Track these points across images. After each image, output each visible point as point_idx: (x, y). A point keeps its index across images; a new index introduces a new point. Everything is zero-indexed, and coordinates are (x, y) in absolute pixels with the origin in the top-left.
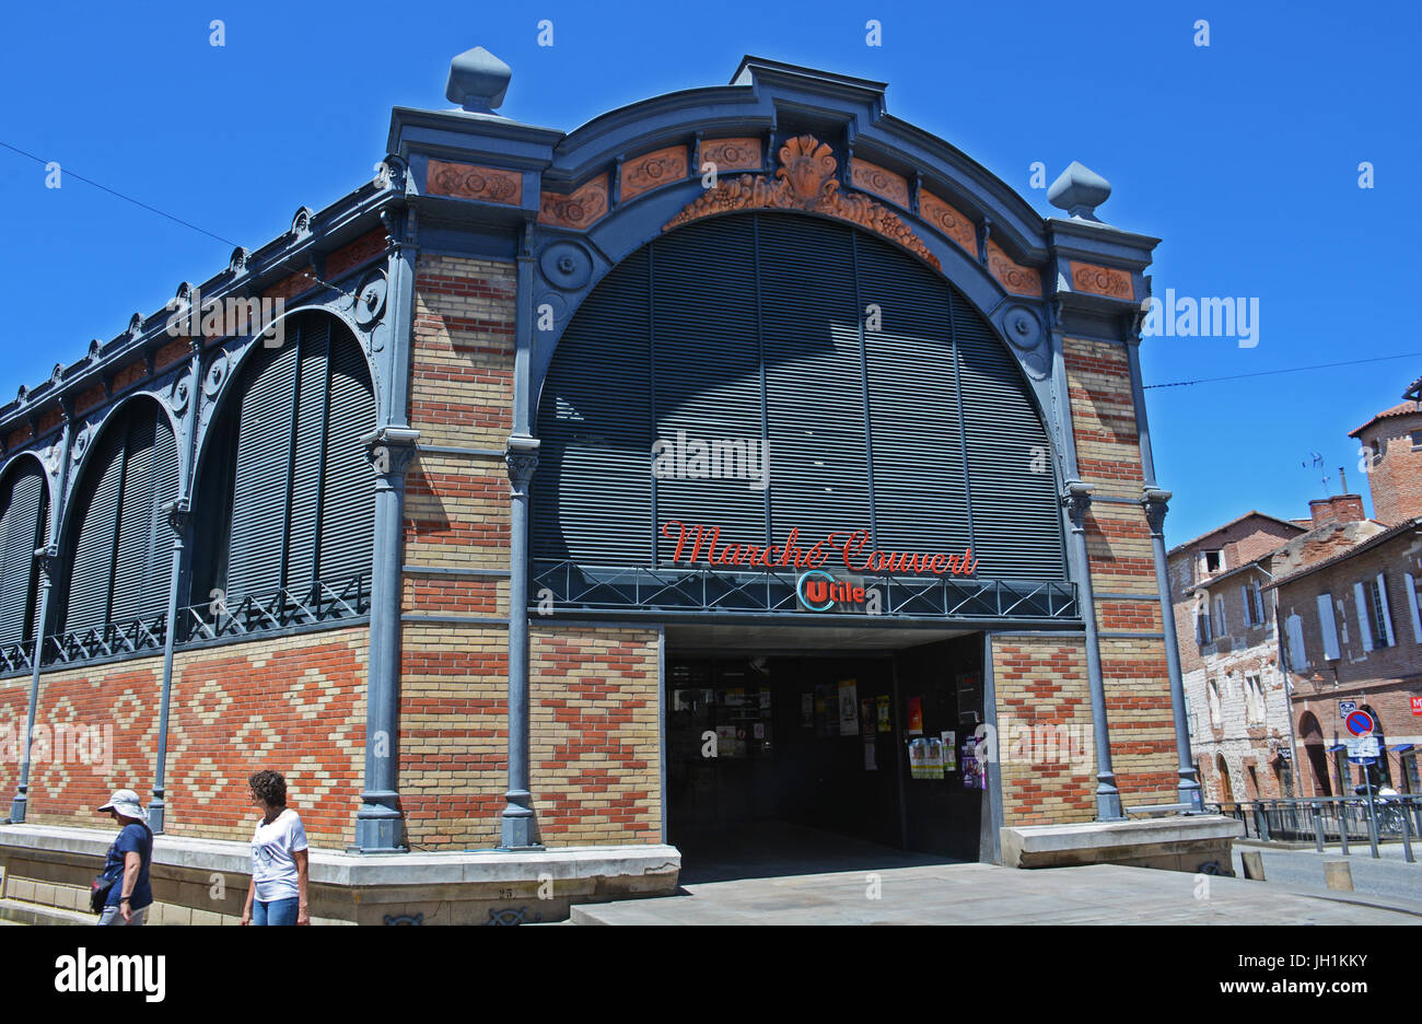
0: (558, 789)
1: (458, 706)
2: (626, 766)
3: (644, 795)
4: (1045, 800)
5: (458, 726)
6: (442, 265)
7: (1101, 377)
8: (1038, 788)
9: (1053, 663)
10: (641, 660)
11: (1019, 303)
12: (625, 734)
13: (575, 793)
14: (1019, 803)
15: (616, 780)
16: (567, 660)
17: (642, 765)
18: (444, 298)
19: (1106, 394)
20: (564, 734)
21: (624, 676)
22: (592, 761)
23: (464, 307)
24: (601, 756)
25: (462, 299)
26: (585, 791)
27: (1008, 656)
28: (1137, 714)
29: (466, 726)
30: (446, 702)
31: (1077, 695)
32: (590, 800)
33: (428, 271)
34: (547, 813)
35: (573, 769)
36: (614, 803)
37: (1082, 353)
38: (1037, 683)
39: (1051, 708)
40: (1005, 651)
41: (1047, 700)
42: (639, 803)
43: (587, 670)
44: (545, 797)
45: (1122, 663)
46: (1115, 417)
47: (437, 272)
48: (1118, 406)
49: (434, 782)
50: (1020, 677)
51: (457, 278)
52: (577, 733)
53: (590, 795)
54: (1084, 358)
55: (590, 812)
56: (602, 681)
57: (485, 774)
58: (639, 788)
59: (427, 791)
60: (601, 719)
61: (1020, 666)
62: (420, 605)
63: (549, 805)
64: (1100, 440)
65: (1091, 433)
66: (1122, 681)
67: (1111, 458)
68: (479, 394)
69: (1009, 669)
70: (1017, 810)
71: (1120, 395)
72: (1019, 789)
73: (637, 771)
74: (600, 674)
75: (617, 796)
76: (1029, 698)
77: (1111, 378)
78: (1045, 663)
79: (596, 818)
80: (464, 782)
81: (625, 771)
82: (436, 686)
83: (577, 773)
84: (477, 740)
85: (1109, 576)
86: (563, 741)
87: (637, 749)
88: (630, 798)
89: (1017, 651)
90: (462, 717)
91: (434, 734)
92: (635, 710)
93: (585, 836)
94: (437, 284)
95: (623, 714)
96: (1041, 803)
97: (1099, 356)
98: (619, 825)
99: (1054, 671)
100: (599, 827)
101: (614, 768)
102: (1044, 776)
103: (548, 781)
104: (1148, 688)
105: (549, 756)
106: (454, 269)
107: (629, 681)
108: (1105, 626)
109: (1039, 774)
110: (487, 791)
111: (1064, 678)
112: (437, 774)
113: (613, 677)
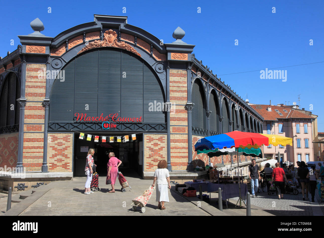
0: (53, 162)
1: (34, 148)
2: (66, 158)
3: (69, 163)
4: (154, 167)
5: (34, 151)
6: (32, 65)
7: (179, 78)
8: (153, 164)
9: (159, 140)
10: (69, 139)
11: (159, 62)
12: (66, 152)
13: (56, 163)
14: (148, 167)
15: (64, 160)
16: (55, 139)
17: (69, 158)
18: (32, 72)
19: (180, 82)
20: (54, 152)
21: (66, 142)
22: (59, 157)
23: (36, 74)
24: (61, 156)
25: (35, 72)
26: (57, 162)
27: (148, 138)
28: (178, 150)
29: (36, 151)
30: (32, 147)
31: (164, 146)
32: (58, 164)
33: (29, 67)
34: (50, 166)
35: (56, 158)
36: (63, 164)
37: (175, 73)
38: (154, 143)
39: (158, 149)
40: (147, 137)
41: (157, 147)
42: (68, 165)
43: (59, 141)
44: (50, 163)
45: (176, 139)
46: (181, 87)
47: (30, 67)
48: (182, 84)
49: (30, 161)
50: (150, 142)
51: (35, 68)
52: (57, 152)
53: (59, 163)
54: (175, 74)
55: (58, 166)
56: (62, 143)
57: (39, 159)
58: (68, 162)
59: (28, 162)
60: (61, 150)
61: (151, 140)
62: (28, 129)
63: (51, 165)
64: (177, 92)
65: (175, 90)
66: (175, 143)
67: (179, 96)
68: (39, 91)
69: (148, 141)
70: (147, 168)
71: (184, 81)
72: (148, 164)
73: (68, 159)
74: (61, 142)
75: (64, 163)
76: (152, 147)
77: (182, 78)
78: (157, 139)
79: (59, 167)
80: (35, 161)
81: (66, 159)
82: (30, 144)
83: (56, 159)
84: (38, 153)
85: (175, 122)
86: (54, 154)
87: (68, 155)
88: (66, 164)
89: (150, 137)
90: (35, 149)
91: (30, 152)
92: (68, 148)
93: (57, 170)
94: (31, 70)
95: (66, 149)
96: (153, 167)
97: (179, 73)
98: (64, 168)
99: (159, 141)
100: (60, 169)
101: (63, 158)
102: (154, 162)
103: (51, 160)
104: (182, 145)
105: (51, 156)
106: (34, 66)
107: (67, 143)
108: (173, 132)
109: (153, 161)
110: (39, 162)
111: (161, 142)
112: (30, 159)
113: (64, 142)
